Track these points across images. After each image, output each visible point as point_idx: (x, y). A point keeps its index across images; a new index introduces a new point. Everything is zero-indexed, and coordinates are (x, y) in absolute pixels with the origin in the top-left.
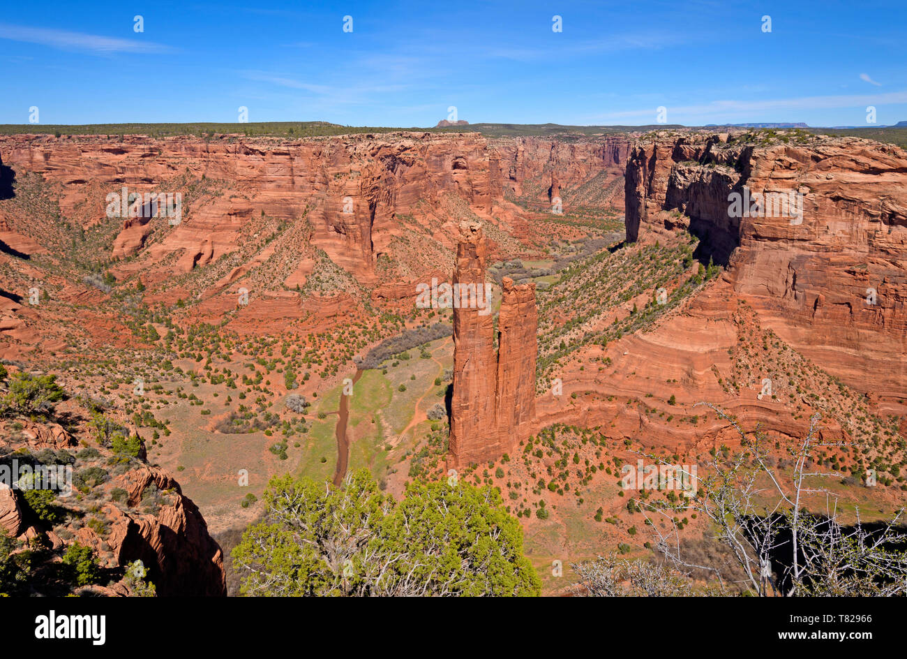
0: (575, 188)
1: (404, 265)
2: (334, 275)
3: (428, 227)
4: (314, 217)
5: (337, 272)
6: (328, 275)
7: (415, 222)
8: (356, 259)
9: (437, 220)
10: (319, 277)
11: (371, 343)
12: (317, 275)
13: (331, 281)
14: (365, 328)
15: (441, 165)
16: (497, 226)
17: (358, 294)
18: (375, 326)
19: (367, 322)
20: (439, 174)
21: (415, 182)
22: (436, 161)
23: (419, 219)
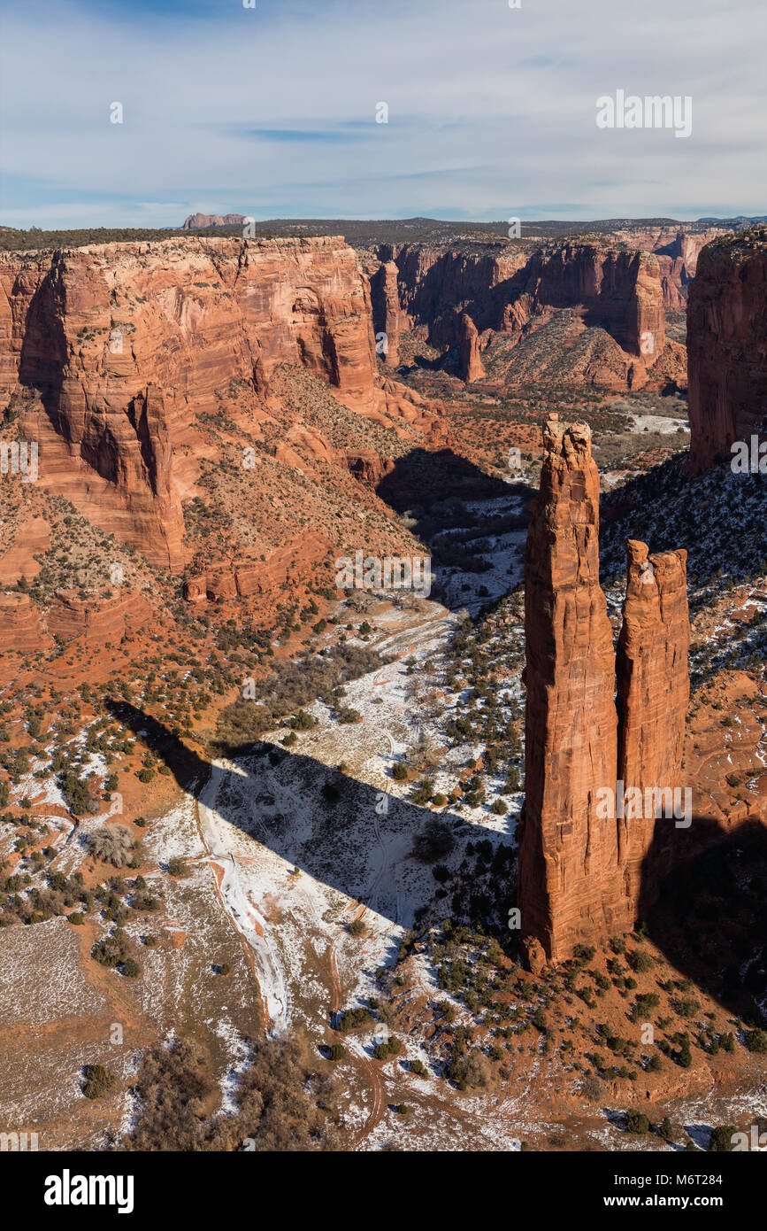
0: (509, 345)
1: (243, 521)
2: (100, 552)
3: (262, 438)
4: (35, 426)
5: (104, 544)
6: (85, 552)
7: (234, 428)
8: (142, 515)
9: (275, 422)
10: (65, 559)
11: (217, 697)
12: (60, 554)
13: (94, 565)
14: (193, 663)
15: (266, 306)
16: (392, 430)
17: (155, 591)
18: (213, 657)
19: (194, 650)
20: (265, 325)
21: (221, 344)
22: (256, 297)
23: (242, 422)
